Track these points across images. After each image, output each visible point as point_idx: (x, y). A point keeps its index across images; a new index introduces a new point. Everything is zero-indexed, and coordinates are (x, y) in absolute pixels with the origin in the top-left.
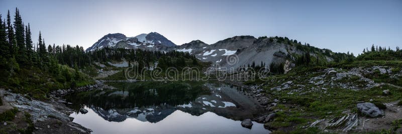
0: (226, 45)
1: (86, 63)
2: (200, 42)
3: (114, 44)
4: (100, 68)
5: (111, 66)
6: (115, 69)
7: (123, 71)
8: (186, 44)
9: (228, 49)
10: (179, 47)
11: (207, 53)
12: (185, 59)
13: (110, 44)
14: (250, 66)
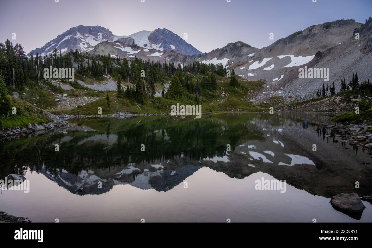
0: (292, 47)
1: (29, 81)
2: (243, 45)
3: (89, 46)
4: (62, 92)
5: (83, 88)
6: (91, 93)
7: (108, 98)
8: (218, 50)
9: (297, 55)
10: (205, 56)
11: (255, 65)
12: (217, 76)
13: (81, 45)
14: (347, 83)
